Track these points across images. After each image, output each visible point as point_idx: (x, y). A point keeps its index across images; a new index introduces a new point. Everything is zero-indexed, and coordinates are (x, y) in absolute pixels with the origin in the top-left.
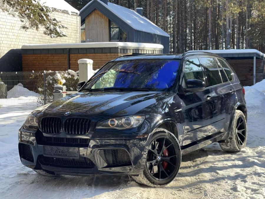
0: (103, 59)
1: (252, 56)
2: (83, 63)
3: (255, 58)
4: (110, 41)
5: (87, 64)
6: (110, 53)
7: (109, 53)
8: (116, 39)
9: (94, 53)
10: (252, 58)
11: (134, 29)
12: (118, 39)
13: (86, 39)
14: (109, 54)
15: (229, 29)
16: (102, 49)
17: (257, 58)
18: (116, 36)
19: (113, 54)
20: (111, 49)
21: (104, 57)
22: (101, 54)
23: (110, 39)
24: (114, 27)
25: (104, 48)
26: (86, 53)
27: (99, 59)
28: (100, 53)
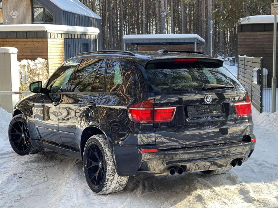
0: (28, 46)
1: (192, 41)
2: (4, 53)
3: (196, 43)
4: (33, 23)
5: (10, 54)
6: (37, 38)
7: (35, 38)
8: (40, 21)
9: (16, 38)
10: (193, 43)
11: (62, 10)
12: (43, 21)
13: (4, 20)
14: (35, 40)
15: (164, 12)
16: (26, 32)
17: (197, 44)
18: (41, 18)
19: (41, 40)
20: (38, 33)
21: (28, 43)
22: (25, 40)
23: (33, 21)
24: (37, 6)
25: (29, 31)
26: (6, 38)
27: (23, 45)
28: (24, 38)
